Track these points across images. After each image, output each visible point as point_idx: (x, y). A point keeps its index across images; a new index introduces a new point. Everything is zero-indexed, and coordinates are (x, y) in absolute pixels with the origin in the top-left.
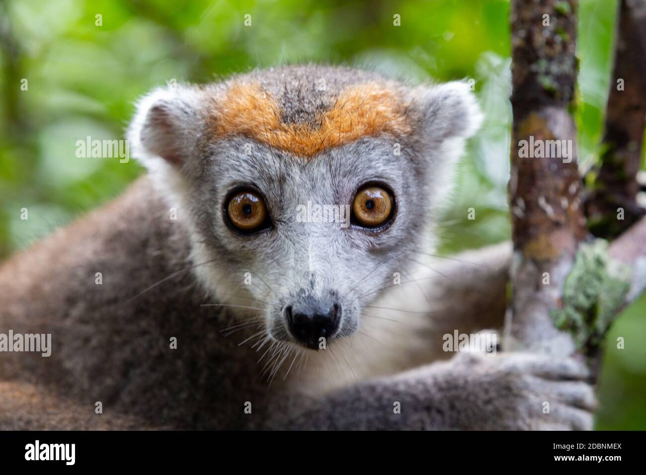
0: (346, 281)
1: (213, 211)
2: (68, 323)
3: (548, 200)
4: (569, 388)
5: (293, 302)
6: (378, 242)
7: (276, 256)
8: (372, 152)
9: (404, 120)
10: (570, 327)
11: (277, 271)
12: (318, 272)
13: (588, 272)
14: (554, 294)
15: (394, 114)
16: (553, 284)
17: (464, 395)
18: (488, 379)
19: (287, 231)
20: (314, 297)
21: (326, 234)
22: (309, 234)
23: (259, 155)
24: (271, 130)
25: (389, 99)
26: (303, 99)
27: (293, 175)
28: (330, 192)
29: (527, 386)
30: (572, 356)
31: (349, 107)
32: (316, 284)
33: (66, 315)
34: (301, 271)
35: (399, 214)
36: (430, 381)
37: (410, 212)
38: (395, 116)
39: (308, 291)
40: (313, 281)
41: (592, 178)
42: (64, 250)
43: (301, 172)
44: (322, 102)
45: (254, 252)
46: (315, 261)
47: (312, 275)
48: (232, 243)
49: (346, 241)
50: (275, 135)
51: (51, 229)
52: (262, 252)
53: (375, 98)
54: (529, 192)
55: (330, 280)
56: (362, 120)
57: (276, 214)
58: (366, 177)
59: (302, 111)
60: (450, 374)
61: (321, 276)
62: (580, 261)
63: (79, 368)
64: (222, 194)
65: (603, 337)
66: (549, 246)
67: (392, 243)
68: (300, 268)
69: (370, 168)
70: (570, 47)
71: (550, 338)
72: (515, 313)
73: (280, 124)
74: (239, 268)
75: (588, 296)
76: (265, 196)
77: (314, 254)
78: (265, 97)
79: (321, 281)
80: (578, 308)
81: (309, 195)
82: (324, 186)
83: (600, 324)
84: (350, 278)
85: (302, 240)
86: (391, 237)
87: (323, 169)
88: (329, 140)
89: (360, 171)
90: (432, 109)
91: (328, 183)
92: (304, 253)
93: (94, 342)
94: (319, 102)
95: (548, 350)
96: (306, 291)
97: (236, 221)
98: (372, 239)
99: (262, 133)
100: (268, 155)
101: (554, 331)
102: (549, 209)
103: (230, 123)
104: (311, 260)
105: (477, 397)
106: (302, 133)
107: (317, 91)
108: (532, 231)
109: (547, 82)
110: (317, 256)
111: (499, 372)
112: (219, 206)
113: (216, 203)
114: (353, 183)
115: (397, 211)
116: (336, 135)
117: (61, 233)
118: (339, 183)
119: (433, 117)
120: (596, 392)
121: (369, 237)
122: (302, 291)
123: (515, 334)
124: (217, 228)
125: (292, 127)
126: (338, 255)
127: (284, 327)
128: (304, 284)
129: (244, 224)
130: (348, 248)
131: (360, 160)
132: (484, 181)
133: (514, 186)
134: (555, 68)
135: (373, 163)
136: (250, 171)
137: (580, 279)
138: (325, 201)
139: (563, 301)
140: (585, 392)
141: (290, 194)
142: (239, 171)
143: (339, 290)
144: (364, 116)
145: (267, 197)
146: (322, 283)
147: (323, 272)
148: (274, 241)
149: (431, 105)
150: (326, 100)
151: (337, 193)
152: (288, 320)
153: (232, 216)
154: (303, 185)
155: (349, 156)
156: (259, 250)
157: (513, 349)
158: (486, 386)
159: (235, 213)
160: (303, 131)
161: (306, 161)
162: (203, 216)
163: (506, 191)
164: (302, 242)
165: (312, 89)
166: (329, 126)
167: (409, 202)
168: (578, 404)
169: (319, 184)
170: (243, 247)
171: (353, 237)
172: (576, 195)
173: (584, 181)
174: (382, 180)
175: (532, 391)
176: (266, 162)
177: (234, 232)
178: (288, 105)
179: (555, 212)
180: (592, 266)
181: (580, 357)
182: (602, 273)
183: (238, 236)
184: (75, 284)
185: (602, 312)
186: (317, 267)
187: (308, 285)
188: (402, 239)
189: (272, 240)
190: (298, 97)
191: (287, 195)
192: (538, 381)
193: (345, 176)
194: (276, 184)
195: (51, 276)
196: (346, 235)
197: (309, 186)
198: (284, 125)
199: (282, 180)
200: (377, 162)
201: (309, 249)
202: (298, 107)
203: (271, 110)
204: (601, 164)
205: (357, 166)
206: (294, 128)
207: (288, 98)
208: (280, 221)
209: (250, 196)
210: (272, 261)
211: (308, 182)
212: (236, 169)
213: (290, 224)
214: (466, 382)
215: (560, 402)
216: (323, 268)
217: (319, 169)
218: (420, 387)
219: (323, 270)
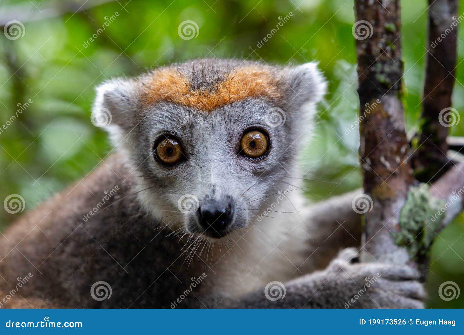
0: (238, 190)
1: (148, 153)
2: (64, 257)
3: (386, 158)
4: (407, 286)
5: (201, 204)
6: (259, 167)
7: (190, 177)
8: (253, 107)
9: (276, 89)
10: (405, 244)
11: (190, 187)
12: (217, 184)
13: (416, 206)
14: (394, 221)
15: (268, 85)
16: (393, 215)
17: (335, 293)
18: (351, 282)
19: (196, 160)
20: (215, 200)
21: (223, 160)
22: (211, 161)
23: (176, 112)
24: (183, 95)
25: (265, 76)
26: (205, 75)
27: (199, 123)
28: (225, 134)
29: (378, 285)
30: (408, 263)
31: (237, 79)
32: (216, 191)
33: (63, 252)
34: (206, 184)
35: (273, 148)
36: (311, 285)
37: (280, 148)
38: (269, 86)
39: (211, 196)
40: (214, 190)
41: (416, 141)
42: (59, 208)
43: (204, 121)
44: (218, 77)
45: (175, 177)
46: (215, 177)
47: (214, 186)
48: (160, 173)
49: (237, 165)
50: (186, 98)
51: (51, 194)
52: (180, 176)
53: (255, 75)
54: (373, 153)
55: (226, 189)
56: (246, 87)
57: (189, 150)
58: (249, 123)
59: (205, 83)
60: (325, 279)
61: (220, 186)
62: (410, 198)
63: (73, 287)
64: (152, 140)
65: (428, 249)
66: (389, 189)
67: (269, 168)
68: (205, 182)
69: (251, 117)
70: (397, 54)
71: (392, 252)
72: (367, 235)
73: (190, 91)
74: (167, 190)
75: (417, 222)
76: (181, 139)
77: (215, 173)
78: (179, 75)
79: (220, 189)
80: (410, 231)
81: (210, 135)
82: (220, 129)
83: (426, 241)
84: (240, 188)
85: (206, 164)
86: (268, 164)
87: (219, 118)
88: (223, 99)
89: (245, 120)
90: (296, 82)
91: (223, 127)
92: (208, 173)
93: (81, 269)
94: (216, 77)
95: (391, 260)
96: (210, 196)
97: (163, 159)
98: (255, 165)
99: (177, 97)
100: (182, 111)
101: (395, 247)
102: (388, 164)
103: (156, 94)
104: (212, 176)
105: (344, 293)
106: (204, 96)
107: (215, 70)
108: (377, 179)
109: (382, 78)
110: (216, 174)
111: (359, 276)
112: (151, 149)
113: (149, 147)
114: (240, 127)
115: (271, 147)
116: (227, 96)
117: (58, 197)
118: (230, 128)
119: (297, 88)
120: (426, 288)
121: (252, 164)
122: (207, 196)
123: (368, 250)
124: (150, 164)
125: (197, 92)
126: (232, 174)
127: (195, 221)
128: (208, 192)
129: (168, 161)
130: (239, 170)
131: (244, 112)
132: (342, 147)
133: (363, 150)
134: (387, 69)
135: (254, 115)
136: (170, 123)
137: (411, 210)
138: (221, 140)
139: (400, 226)
140: (418, 287)
141: (197, 135)
142: (163, 124)
143: (233, 195)
144: (247, 85)
145: (182, 139)
146: (220, 191)
147: (221, 184)
148: (188, 168)
149: (295, 79)
150: (220, 75)
151: (230, 134)
152: (198, 216)
153: (160, 155)
154: (206, 129)
155: (237, 110)
156: (179, 175)
157: (368, 261)
158: (350, 286)
159: (162, 153)
160: (205, 94)
161: (207, 113)
162: (141, 158)
163: (358, 154)
164: (206, 166)
165: (211, 69)
166: (223, 90)
167: (279, 141)
168: (413, 296)
169: (217, 128)
170: (168, 174)
171: (241, 163)
172: (405, 154)
173: (410, 144)
174: (260, 126)
175: (381, 289)
176: (181, 116)
177: (161, 165)
178: (196, 79)
179: (391, 166)
180: (419, 201)
181: (413, 264)
182: (426, 206)
183: (164, 168)
184: (67, 230)
185: (426, 232)
186: (217, 181)
187: (211, 192)
188: (276, 166)
189: (187, 167)
190: (202, 74)
191: (195, 136)
192: (386, 281)
193: (234, 123)
194: (188, 130)
195: (51, 226)
196: (236, 162)
197: (210, 129)
198: (192, 91)
199: (192, 126)
200: (256, 114)
201: (211, 170)
202: (202, 80)
203: (184, 83)
204: (421, 132)
205: (242, 116)
206: (199, 92)
207: (195, 75)
208: (191, 154)
209: (171, 141)
210: (186, 181)
211: (209, 127)
212: (161, 123)
213: (198, 155)
214: (336, 284)
215: (401, 295)
216: (221, 181)
217: (217, 118)
218: (305, 289)
219: (221, 183)
